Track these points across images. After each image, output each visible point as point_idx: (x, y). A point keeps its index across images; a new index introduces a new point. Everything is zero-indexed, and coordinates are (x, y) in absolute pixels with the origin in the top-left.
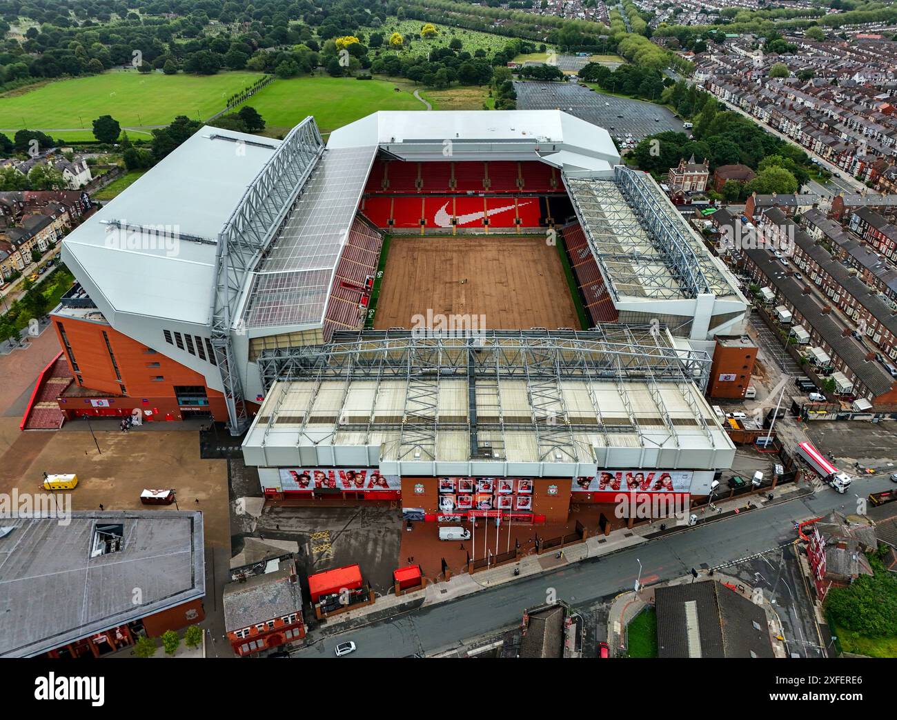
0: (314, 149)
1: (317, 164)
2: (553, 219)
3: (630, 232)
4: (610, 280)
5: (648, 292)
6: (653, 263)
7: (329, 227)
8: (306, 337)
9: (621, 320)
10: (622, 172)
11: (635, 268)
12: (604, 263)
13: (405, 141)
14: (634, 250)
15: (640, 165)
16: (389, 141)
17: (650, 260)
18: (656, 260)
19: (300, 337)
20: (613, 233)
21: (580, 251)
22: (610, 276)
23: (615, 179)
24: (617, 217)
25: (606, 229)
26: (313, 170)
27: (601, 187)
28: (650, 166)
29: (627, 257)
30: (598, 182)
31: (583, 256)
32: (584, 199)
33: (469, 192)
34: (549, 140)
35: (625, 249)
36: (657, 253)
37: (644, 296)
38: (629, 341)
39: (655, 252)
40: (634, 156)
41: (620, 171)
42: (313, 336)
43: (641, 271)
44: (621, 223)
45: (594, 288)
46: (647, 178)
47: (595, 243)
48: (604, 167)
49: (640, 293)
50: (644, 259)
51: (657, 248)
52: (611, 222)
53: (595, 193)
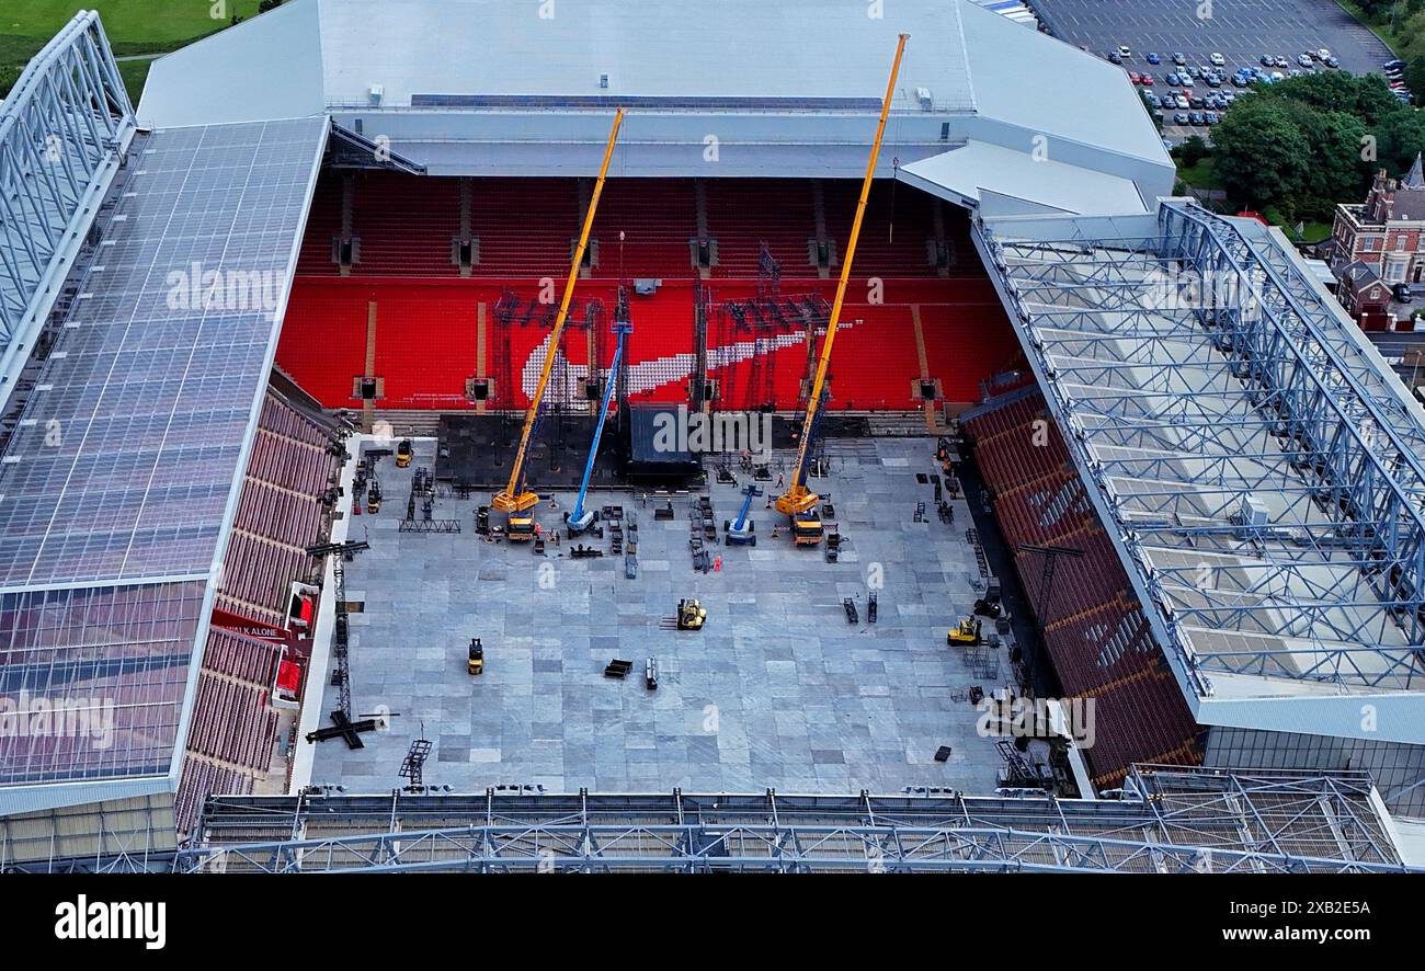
0: (102, 132)
1: (118, 185)
2: (938, 384)
3: (1225, 437)
4: (1169, 617)
5: (1303, 663)
6: (1311, 556)
7: (181, 421)
8: (113, 823)
9: (1214, 759)
10: (1187, 221)
11: (1254, 575)
12: (1144, 553)
13: (418, 101)
14: (1246, 507)
15: (1231, 189)
16: (365, 101)
17: (1298, 542)
18: (1324, 543)
19: (92, 824)
20: (1165, 444)
21: (1037, 500)
22: (1169, 605)
23: (1158, 244)
24: (1178, 386)
25: (1144, 431)
26: (103, 207)
27: (1114, 275)
28: (1267, 194)
29: (1222, 534)
30: (1101, 255)
31: (1051, 518)
32: (1058, 319)
33: (643, 284)
34: (926, 104)
35: (1212, 501)
36: (1325, 519)
37: (1290, 674)
38: (1246, 835)
39: (1316, 516)
40: (1207, 153)
41: (1177, 220)
42: (139, 821)
43: (1277, 585)
44: (1192, 409)
45: (1096, 633)
46: (1272, 245)
47: (1108, 480)
48: (1122, 203)
49: (1272, 663)
50: (1284, 538)
51: (1321, 500)
52: (1157, 405)
53: (1095, 296)
